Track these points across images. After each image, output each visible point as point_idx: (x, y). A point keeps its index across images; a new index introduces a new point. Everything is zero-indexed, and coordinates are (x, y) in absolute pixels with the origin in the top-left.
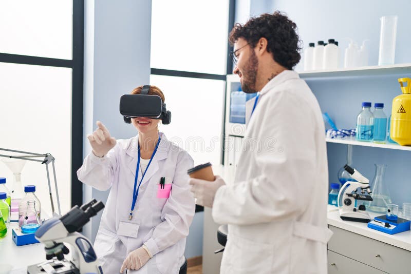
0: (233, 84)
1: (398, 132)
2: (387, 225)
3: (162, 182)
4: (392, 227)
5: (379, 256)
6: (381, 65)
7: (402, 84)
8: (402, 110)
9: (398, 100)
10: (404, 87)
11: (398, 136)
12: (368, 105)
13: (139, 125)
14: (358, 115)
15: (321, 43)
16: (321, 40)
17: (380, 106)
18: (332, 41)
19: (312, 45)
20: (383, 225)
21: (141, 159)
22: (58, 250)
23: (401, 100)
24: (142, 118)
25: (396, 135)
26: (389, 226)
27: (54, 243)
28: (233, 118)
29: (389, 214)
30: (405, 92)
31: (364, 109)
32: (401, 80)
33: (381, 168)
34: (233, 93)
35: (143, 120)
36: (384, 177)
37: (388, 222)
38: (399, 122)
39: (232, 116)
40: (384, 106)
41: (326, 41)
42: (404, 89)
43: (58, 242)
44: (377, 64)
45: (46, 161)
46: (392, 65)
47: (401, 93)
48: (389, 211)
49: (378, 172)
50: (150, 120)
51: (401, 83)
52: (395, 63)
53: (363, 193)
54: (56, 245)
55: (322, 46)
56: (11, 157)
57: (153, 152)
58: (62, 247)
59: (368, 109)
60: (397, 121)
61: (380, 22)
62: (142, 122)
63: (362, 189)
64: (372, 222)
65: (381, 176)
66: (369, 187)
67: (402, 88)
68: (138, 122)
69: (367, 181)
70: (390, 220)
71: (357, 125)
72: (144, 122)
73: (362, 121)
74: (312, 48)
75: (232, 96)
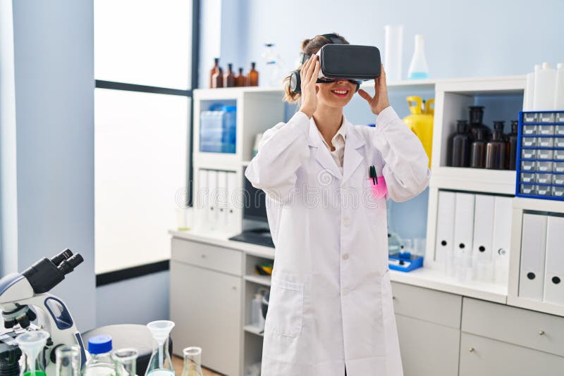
0: (203, 102)
2: (402, 263)
4: (407, 264)
7: (410, 104)
10: (413, 107)
20: (397, 263)
22: (21, 314)
23: (411, 122)
27: (17, 305)
29: (402, 251)
30: (414, 112)
32: (411, 99)
34: (203, 113)
37: (402, 259)
42: (413, 109)
43: (21, 303)
47: (409, 113)
48: (402, 247)
51: (410, 102)
54: (20, 307)
58: (27, 310)
61: (385, 31)
67: (411, 108)
70: (404, 258)
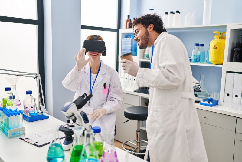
0: (122, 34)
1: (213, 58)
2: (209, 103)
3: (105, 85)
4: (211, 103)
5: (205, 117)
6: (204, 24)
8: (215, 47)
9: (213, 42)
10: (216, 36)
11: (213, 60)
12: (197, 45)
13: (92, 56)
14: (193, 50)
15: (172, 12)
16: (172, 11)
17: (202, 45)
18: (178, 12)
19: (167, 13)
20: (207, 103)
21: (92, 74)
23: (214, 42)
24: (94, 52)
25: (212, 59)
26: (210, 103)
27: (72, 113)
28: (123, 52)
29: (209, 98)
30: (216, 38)
31: (195, 47)
32: (215, 32)
33: (203, 76)
35: (94, 54)
36: (204, 81)
38: (213, 53)
39: (123, 51)
40: (204, 45)
41: (175, 12)
42: (215, 37)
44: (202, 24)
45: (37, 77)
46: (209, 24)
47: (214, 39)
48: (209, 96)
49: (201, 78)
50: (98, 53)
51: (214, 34)
52: (211, 24)
53: (196, 88)
55: (173, 14)
56: (17, 75)
57: (98, 70)
58: (74, 117)
59: (197, 47)
60: (212, 53)
61: (204, 3)
62: (94, 55)
63: (196, 86)
64: (202, 102)
65: (203, 80)
66: (199, 85)
67: (214, 36)
68: (91, 54)
69: (198, 82)
70: (210, 100)
71: (192, 55)
72: (95, 55)
73: (195, 53)
74: (167, 15)
75: (122, 41)
